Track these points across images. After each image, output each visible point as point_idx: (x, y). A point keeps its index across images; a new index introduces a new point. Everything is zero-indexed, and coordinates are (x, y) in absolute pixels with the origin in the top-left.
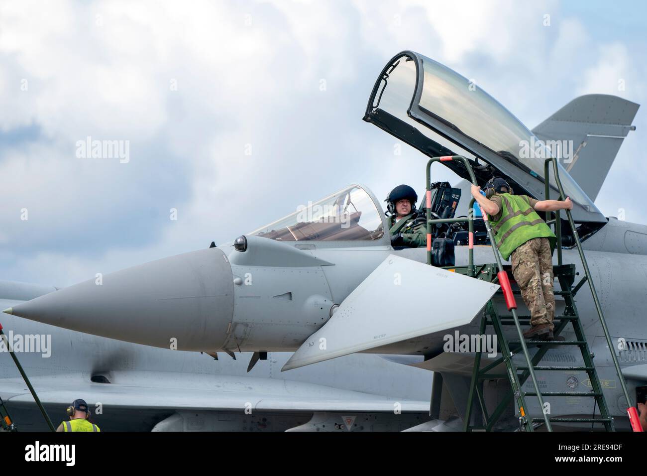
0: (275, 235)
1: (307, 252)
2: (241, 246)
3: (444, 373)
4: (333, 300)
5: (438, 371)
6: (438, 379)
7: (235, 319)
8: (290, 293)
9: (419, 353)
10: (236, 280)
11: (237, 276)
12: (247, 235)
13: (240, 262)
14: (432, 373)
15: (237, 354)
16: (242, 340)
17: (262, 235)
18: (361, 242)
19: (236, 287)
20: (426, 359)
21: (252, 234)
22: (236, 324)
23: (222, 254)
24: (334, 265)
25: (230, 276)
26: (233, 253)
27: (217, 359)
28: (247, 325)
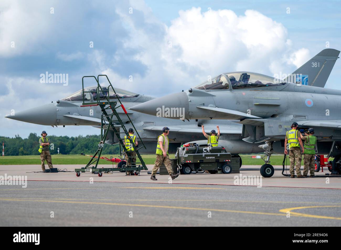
0: (200, 88)
1: (208, 93)
2: (191, 91)
3: (246, 124)
4: (215, 106)
5: (244, 124)
6: (244, 126)
7: (189, 111)
8: (204, 104)
9: (239, 119)
10: (189, 100)
11: (189, 99)
12: (192, 88)
13: (190, 95)
14: (242, 124)
15: (190, 120)
16: (191, 116)
17: (196, 88)
18: (223, 90)
19: (189, 102)
20: (241, 121)
21: (193, 88)
22: (189, 112)
23: (185, 93)
24: (216, 96)
25: (188, 99)
26: (188, 93)
27: (184, 121)
28: (192, 112)
